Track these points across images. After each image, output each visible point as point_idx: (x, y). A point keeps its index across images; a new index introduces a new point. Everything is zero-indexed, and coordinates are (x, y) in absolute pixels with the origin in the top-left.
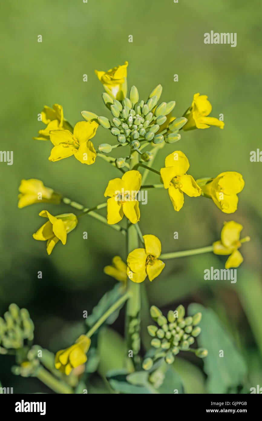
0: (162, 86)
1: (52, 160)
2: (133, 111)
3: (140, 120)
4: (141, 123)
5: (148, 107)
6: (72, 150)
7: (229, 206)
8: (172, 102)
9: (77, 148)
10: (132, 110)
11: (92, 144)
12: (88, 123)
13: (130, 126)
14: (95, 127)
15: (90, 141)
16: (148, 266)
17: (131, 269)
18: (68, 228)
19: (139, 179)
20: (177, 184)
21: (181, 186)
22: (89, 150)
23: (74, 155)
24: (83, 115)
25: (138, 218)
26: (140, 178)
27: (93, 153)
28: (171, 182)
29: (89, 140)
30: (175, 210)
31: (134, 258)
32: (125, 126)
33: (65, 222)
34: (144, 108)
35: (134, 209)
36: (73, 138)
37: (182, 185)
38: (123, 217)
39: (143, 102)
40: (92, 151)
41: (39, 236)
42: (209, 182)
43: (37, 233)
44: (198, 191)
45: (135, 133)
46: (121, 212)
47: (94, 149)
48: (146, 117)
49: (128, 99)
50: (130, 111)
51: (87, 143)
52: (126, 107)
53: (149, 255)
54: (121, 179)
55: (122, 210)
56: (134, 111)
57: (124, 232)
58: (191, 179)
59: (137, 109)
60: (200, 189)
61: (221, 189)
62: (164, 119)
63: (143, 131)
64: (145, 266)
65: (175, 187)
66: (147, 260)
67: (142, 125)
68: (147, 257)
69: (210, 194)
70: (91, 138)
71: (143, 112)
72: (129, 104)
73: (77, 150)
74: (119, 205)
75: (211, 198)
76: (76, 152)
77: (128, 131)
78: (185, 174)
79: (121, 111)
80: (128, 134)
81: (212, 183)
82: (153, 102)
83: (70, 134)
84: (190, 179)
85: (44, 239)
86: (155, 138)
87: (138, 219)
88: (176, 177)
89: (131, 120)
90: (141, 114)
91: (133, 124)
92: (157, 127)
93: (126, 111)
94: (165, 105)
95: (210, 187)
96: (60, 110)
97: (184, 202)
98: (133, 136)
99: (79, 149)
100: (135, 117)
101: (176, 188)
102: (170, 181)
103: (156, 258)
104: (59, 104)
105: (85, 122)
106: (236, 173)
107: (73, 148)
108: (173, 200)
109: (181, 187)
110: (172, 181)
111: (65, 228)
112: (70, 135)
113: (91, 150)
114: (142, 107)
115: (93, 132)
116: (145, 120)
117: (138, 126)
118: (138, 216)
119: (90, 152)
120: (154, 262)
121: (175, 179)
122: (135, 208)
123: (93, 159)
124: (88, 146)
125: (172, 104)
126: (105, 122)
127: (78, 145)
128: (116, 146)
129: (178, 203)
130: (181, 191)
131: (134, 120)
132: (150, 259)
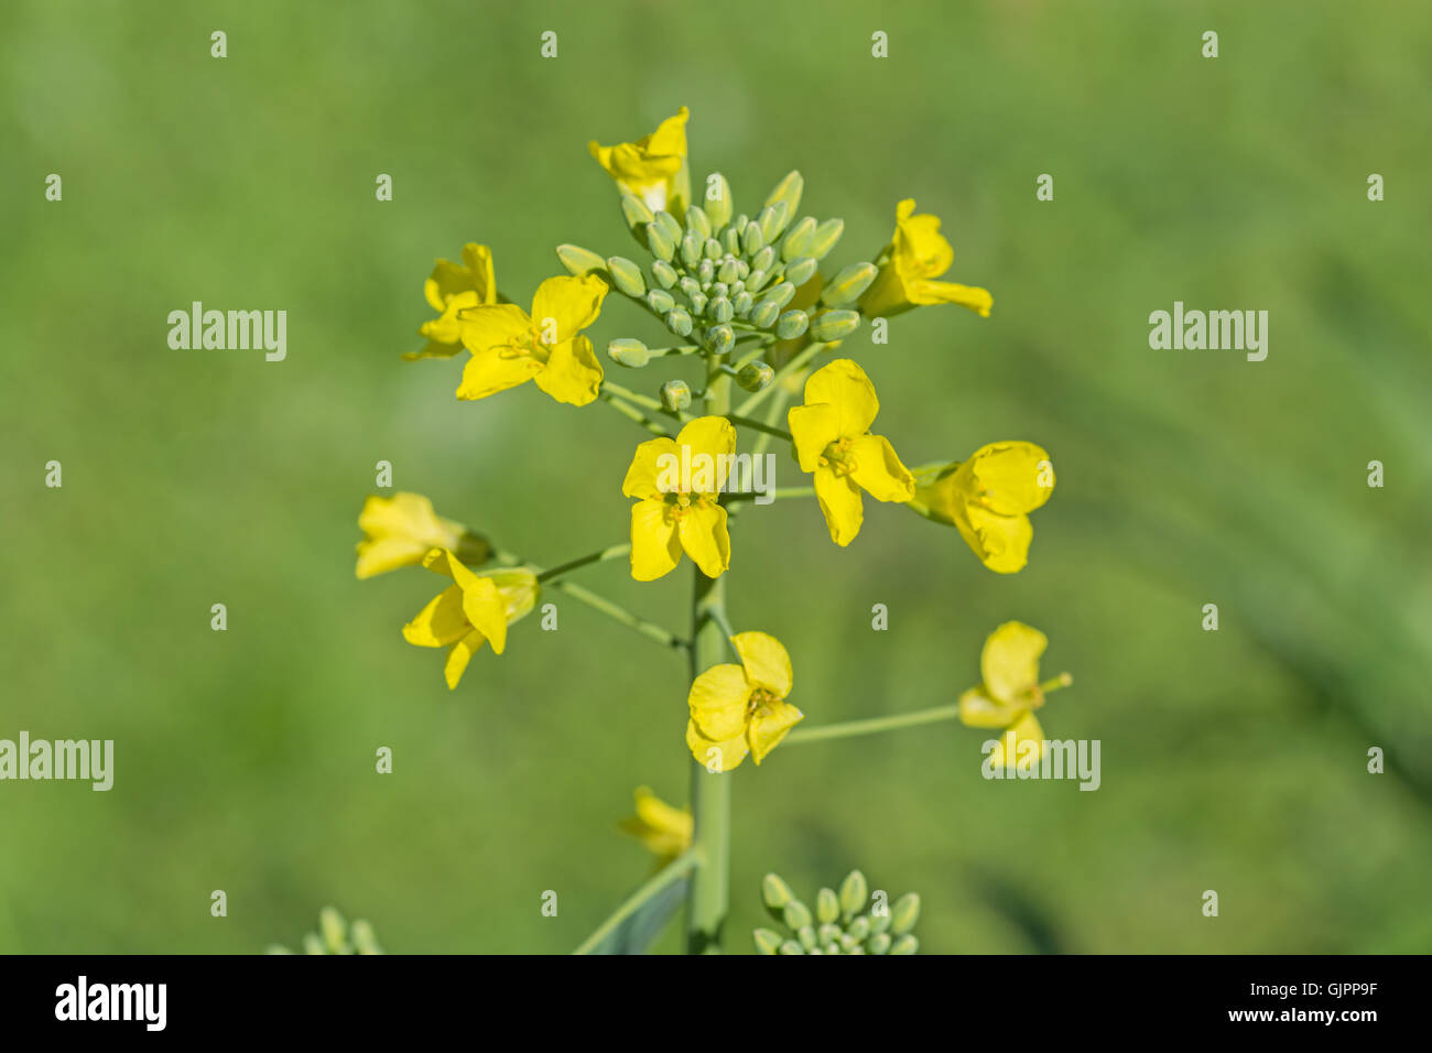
0: (803, 174)
1: (468, 396)
2: (714, 245)
3: (735, 268)
4: (739, 278)
5: (761, 228)
6: (529, 366)
7: (1004, 547)
8: (833, 221)
9: (544, 360)
10: (711, 242)
11: (588, 344)
12: (576, 281)
13: (707, 286)
14: (597, 294)
15: (582, 337)
16: (755, 721)
17: (702, 728)
18: (510, 610)
19: (729, 441)
20: (838, 460)
21: (852, 466)
22: (579, 365)
23: (533, 380)
24: (561, 256)
25: (723, 560)
26: (732, 439)
27: (593, 372)
28: (822, 455)
29: (579, 335)
30: (835, 541)
31: (709, 692)
32: (688, 284)
33: (504, 592)
34: (748, 233)
35: (712, 537)
36: (530, 332)
37: (855, 463)
38: (678, 560)
39: (744, 219)
40: (590, 365)
41: (421, 633)
42: (945, 474)
43: (415, 622)
44: (907, 487)
45: (722, 303)
46: (674, 545)
47: (594, 358)
48: (755, 261)
49: (698, 211)
50: (705, 244)
51: (575, 343)
52: (694, 232)
53: (759, 691)
54: (675, 440)
55: (678, 539)
56: (717, 243)
57: (682, 652)
58: (884, 447)
59: (726, 236)
60: (911, 478)
61: (984, 494)
62: (810, 267)
63: (746, 298)
64: (742, 720)
65: (834, 472)
66: (750, 704)
67: (740, 284)
68: (752, 695)
69: (951, 512)
70: (585, 326)
71: (745, 244)
72: (701, 223)
73: (542, 365)
74: (669, 525)
75: (951, 524)
76: (540, 372)
77: (700, 300)
78: (866, 434)
79: (678, 244)
80: (699, 310)
81: (953, 477)
82: (775, 219)
83: (519, 315)
84: (880, 448)
85: (436, 643)
86: (781, 320)
87: (724, 566)
88: (837, 442)
89: (707, 270)
90: (738, 253)
91: (715, 280)
92: (789, 289)
93: (693, 241)
94: (811, 227)
95: (949, 490)
96: (484, 261)
97: (861, 520)
98: (715, 312)
99: (549, 364)
100: (720, 262)
101: (838, 477)
102: (821, 452)
103: (778, 699)
104: (479, 243)
105: (567, 278)
106: (1031, 446)
107: (529, 360)
108: (828, 510)
109: (854, 470)
110: (826, 454)
111: (503, 607)
112: (522, 319)
113: (586, 361)
114: (741, 233)
115: (590, 308)
116: (752, 270)
117: (729, 286)
118: (722, 553)
119: (584, 370)
120: (772, 709)
121: (836, 448)
122: (716, 531)
123: (592, 389)
124: (575, 353)
125: (832, 227)
126: (628, 274)
127: (547, 349)
128: (661, 352)
129: (845, 523)
130: (852, 485)
131: (717, 269)
132: (760, 700)
